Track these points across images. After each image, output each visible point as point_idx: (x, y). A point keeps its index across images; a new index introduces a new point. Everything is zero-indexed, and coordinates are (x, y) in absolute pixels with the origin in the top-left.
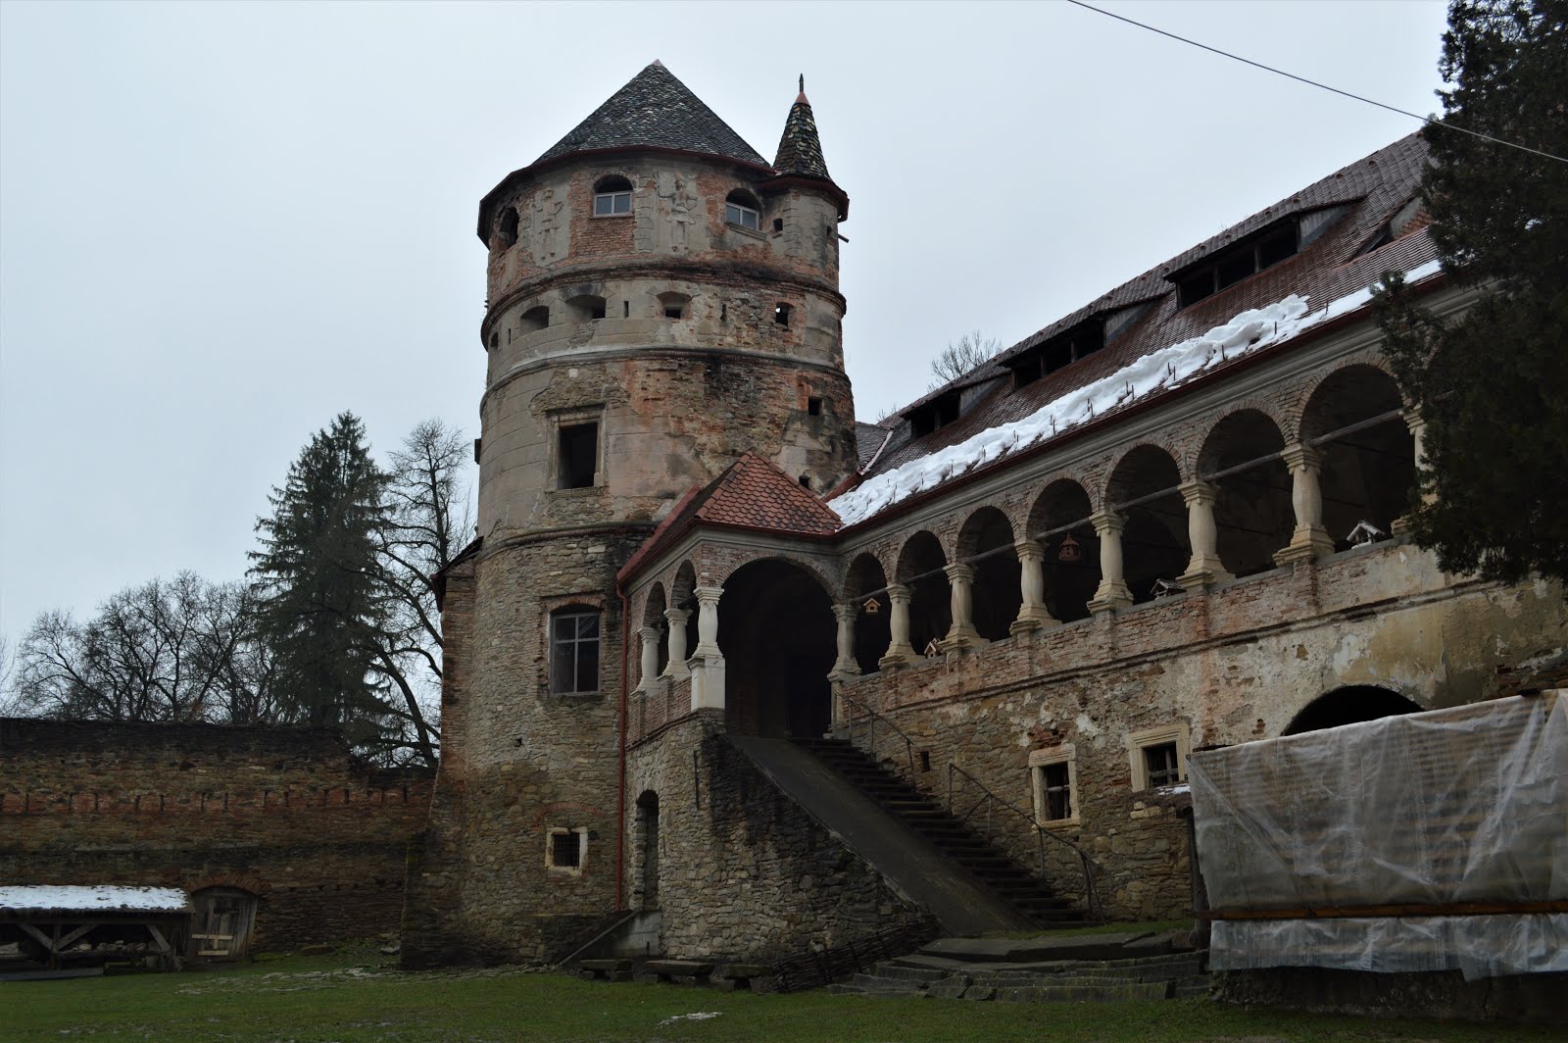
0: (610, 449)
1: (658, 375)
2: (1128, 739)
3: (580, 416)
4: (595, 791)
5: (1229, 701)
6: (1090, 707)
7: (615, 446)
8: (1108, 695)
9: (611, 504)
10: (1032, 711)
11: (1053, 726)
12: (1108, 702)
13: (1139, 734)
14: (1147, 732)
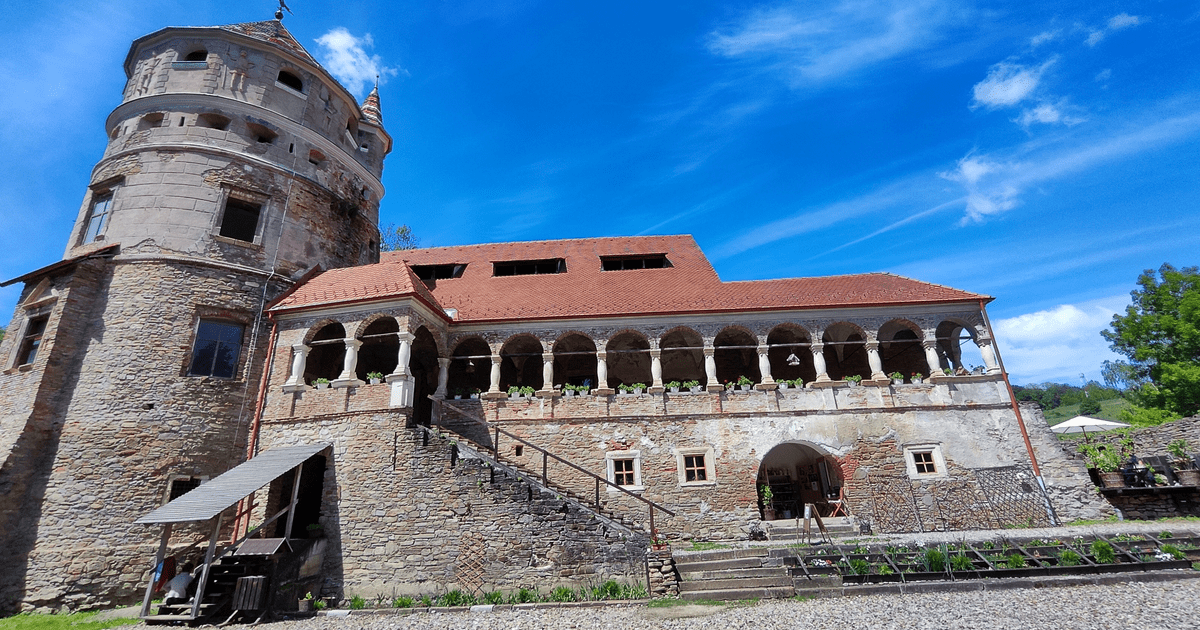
0: (269, 225)
1: (308, 195)
2: (675, 451)
3: (249, 196)
4: (223, 450)
5: (736, 439)
6: (649, 433)
7: (272, 224)
8: (663, 430)
9: (264, 259)
10: (611, 433)
11: (624, 441)
12: (662, 433)
13: (683, 449)
14: (687, 449)
